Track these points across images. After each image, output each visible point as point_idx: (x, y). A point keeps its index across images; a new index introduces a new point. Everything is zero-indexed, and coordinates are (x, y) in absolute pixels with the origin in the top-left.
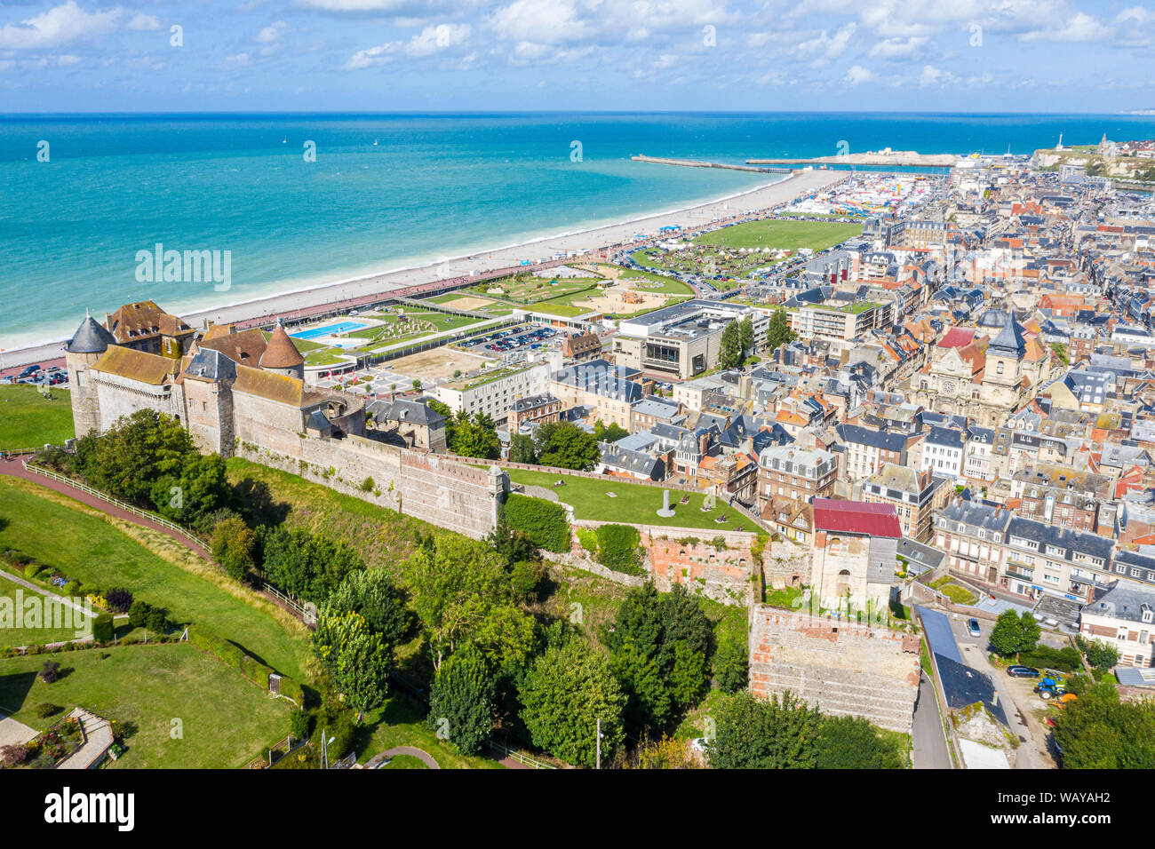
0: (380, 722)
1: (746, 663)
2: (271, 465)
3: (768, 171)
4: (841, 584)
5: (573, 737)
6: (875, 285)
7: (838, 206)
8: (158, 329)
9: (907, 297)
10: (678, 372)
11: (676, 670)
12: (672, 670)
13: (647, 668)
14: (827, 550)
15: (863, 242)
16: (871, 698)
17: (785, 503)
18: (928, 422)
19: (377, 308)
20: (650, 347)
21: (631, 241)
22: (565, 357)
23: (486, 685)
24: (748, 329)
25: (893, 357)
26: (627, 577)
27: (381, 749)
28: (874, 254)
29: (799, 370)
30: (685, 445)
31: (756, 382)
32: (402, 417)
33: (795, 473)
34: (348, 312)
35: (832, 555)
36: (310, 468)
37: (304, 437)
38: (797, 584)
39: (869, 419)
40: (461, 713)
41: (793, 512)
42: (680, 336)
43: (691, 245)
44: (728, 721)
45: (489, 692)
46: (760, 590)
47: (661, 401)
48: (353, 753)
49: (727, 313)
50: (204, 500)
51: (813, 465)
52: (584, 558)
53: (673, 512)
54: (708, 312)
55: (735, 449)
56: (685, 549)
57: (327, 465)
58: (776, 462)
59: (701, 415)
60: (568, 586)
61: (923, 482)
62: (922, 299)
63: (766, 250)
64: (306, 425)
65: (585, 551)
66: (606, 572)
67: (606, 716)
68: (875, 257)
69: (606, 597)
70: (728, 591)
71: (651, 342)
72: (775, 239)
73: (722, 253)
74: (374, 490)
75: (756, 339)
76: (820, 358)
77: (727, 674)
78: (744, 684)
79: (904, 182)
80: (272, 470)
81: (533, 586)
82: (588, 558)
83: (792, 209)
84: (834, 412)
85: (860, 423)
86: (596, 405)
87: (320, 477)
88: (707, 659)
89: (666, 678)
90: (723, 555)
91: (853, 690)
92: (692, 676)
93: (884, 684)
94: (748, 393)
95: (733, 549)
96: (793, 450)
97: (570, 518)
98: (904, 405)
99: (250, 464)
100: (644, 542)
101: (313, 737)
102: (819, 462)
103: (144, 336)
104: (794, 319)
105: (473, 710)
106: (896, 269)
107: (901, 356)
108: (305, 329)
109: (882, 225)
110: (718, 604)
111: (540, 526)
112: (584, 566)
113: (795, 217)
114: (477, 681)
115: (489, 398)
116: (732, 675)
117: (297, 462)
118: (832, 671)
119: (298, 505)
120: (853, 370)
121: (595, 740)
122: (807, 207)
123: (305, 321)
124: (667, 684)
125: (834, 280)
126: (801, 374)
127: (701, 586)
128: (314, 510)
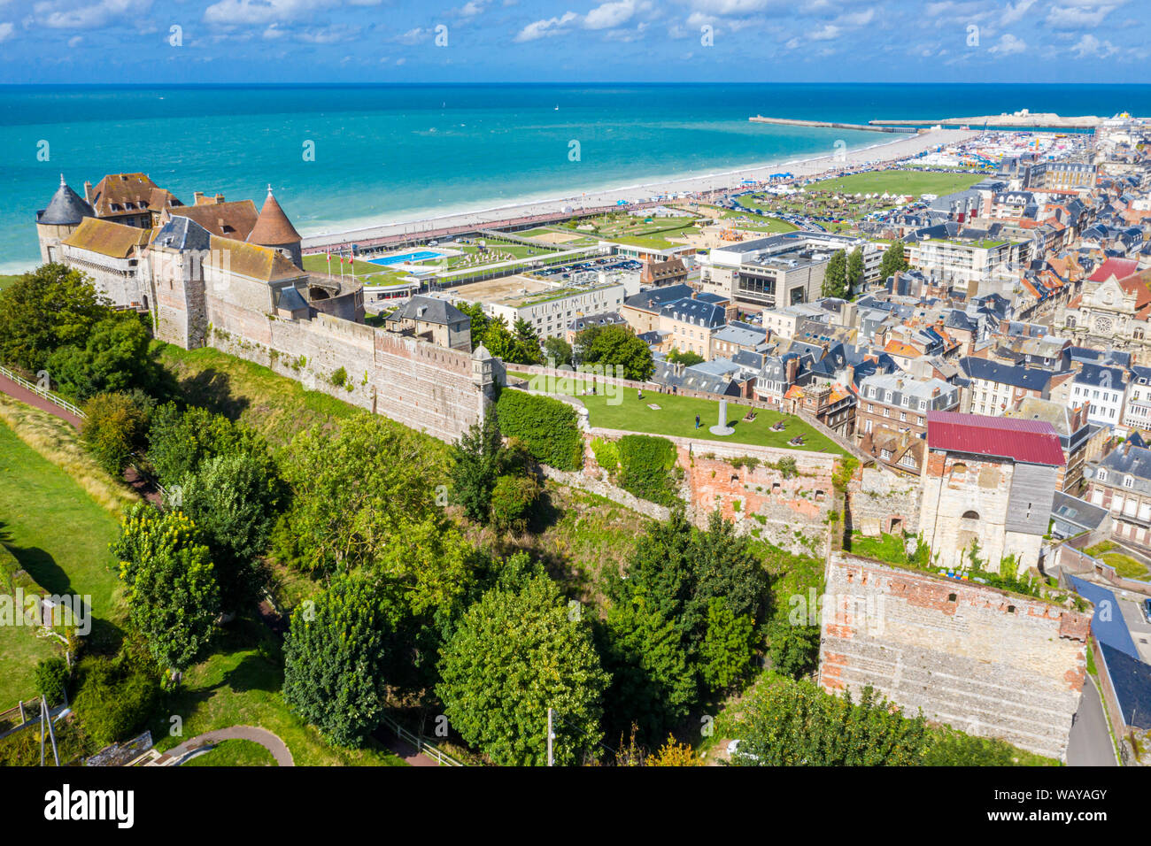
0: (222, 685)
1: (818, 637)
2: (242, 356)
3: (893, 131)
4: (965, 532)
5: (510, 733)
6: (1010, 223)
7: (968, 159)
8: (147, 205)
9: (1046, 237)
10: (773, 305)
11: (708, 638)
12: (703, 639)
13: (661, 633)
14: (945, 480)
15: (998, 181)
16: (1005, 702)
17: (889, 437)
18: (1078, 358)
19: (458, 240)
20: (743, 276)
21: (738, 186)
22: (643, 282)
23: (366, 641)
24: (858, 262)
25: (1032, 292)
26: (657, 507)
27: (207, 728)
28: (1010, 193)
29: (916, 301)
30: (768, 371)
31: (862, 311)
32: (420, 315)
33: (905, 406)
34: (427, 242)
35: (954, 488)
36: (280, 358)
37: (273, 319)
38: (897, 530)
39: (1002, 352)
40: (324, 682)
41: (898, 448)
42: (777, 265)
43: (802, 190)
44: (764, 731)
45: (372, 654)
46: (841, 533)
47: (747, 327)
48: (147, 733)
49: (834, 244)
50: (110, 377)
51: (926, 396)
52: (600, 479)
53: (732, 430)
54: (813, 243)
55: (831, 381)
56: (738, 472)
57: (297, 355)
58: (881, 393)
59: (794, 343)
60: (576, 515)
61: (1076, 421)
62: (1065, 242)
63: (886, 196)
64: (276, 304)
65: (601, 470)
66: (629, 500)
67: (565, 704)
68: (1011, 197)
69: (625, 534)
70: (798, 534)
71: (744, 271)
72: (896, 188)
73: (836, 198)
74: (346, 383)
75: (866, 274)
76: (942, 289)
77: (786, 648)
78: (811, 667)
79: (1045, 139)
80: (241, 362)
81: (520, 510)
82: (605, 479)
83: (917, 162)
84: (957, 347)
85: (991, 356)
86: (671, 330)
87: (291, 369)
88: (756, 627)
89: (691, 650)
90: (791, 484)
91: (976, 688)
92: (732, 650)
93: (1026, 684)
94: (852, 324)
95: (807, 475)
96: (903, 380)
97: (583, 424)
98: (1048, 338)
99: (220, 355)
100: (683, 462)
101: (76, 703)
102: (936, 393)
103: (130, 211)
104: (912, 255)
105: (342, 678)
106: (1035, 209)
107: (1041, 292)
108: (379, 256)
109: (1019, 165)
110: (782, 553)
111: (541, 432)
112: (600, 490)
113: (920, 168)
114: (349, 632)
115: (549, 318)
116: (792, 652)
117: (268, 351)
118: (945, 658)
119: (257, 401)
120: (982, 303)
121: (545, 740)
122: (931, 160)
123: (380, 249)
124: (693, 659)
125: (962, 218)
126: (917, 305)
127: (759, 525)
128: (273, 407)
